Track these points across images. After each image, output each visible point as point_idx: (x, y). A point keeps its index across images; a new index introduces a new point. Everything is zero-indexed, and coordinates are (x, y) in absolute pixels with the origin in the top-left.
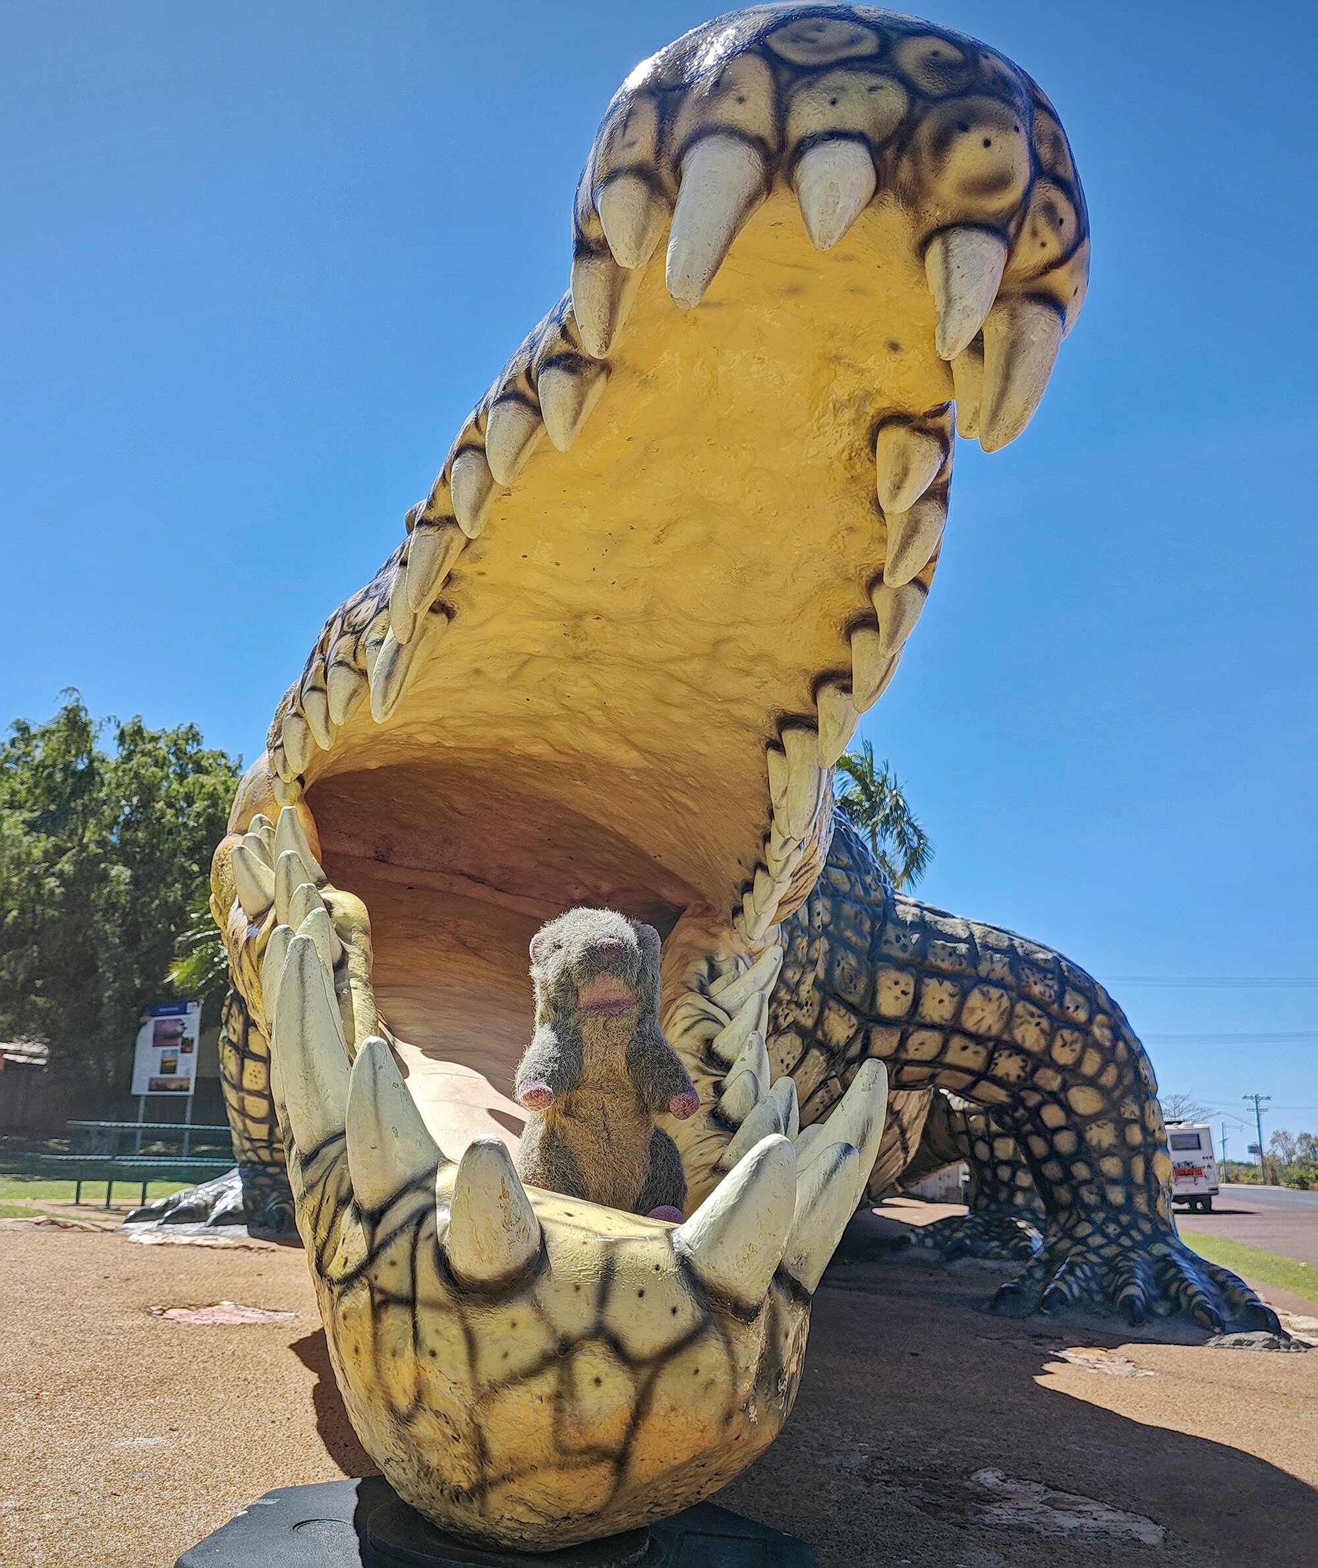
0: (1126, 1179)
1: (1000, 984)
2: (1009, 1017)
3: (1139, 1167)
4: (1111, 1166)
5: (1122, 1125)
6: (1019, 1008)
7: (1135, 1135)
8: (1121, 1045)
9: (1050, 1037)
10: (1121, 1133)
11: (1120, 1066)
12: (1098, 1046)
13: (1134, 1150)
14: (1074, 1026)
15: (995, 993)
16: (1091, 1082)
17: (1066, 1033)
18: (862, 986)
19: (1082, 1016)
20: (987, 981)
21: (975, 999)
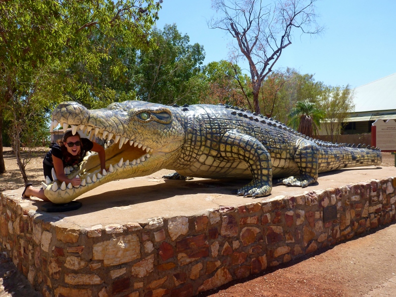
0: (258, 174)
1: (237, 145)
2: (238, 150)
3: (259, 172)
4: (256, 172)
5: (257, 166)
6: (239, 149)
7: (259, 167)
8: (256, 154)
9: (244, 153)
10: (257, 167)
11: (256, 157)
12: (252, 154)
13: (259, 169)
14: (248, 151)
15: (236, 147)
16: (252, 159)
17: (247, 152)
18: (218, 147)
19: (249, 149)
20: (235, 145)
21: (233, 148)
